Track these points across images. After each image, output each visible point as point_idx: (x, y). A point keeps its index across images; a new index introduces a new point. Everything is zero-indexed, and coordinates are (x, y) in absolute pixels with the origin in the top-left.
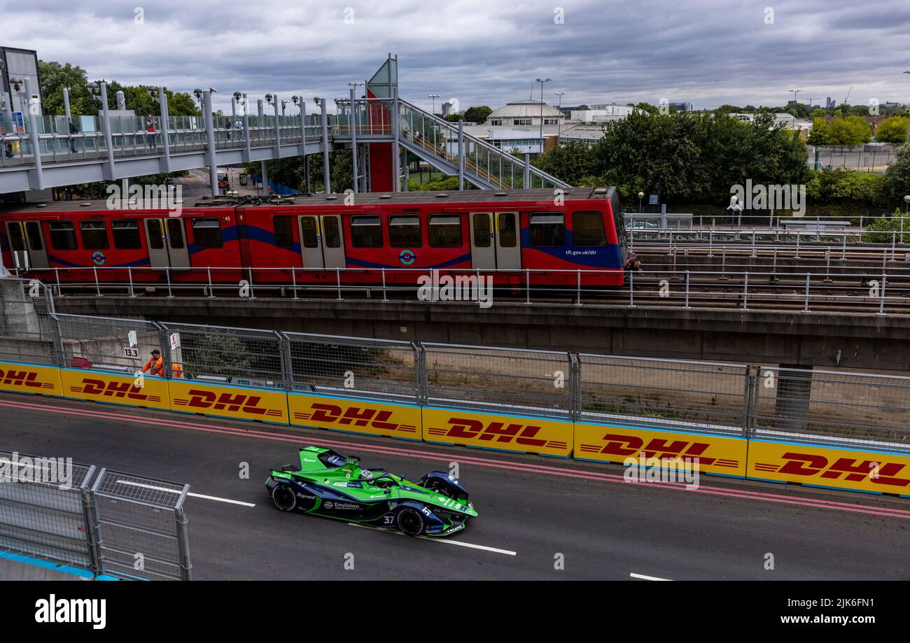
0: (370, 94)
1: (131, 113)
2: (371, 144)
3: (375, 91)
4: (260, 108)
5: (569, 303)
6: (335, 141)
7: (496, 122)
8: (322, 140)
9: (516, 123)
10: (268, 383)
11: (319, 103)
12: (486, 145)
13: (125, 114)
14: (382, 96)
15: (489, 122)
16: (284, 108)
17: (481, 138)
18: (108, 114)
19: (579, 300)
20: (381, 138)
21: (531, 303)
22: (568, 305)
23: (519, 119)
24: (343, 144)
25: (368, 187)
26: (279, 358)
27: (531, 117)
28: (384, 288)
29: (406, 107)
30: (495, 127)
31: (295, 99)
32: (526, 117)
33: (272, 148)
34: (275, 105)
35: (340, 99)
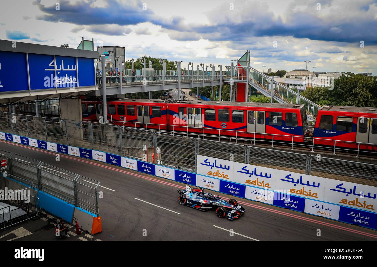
0: (239, 65)
1: (153, 69)
2: (238, 83)
3: (240, 63)
4: (198, 68)
5: (309, 150)
6: (225, 81)
7: (288, 77)
8: (219, 81)
9: (296, 77)
10: (190, 170)
11: (220, 67)
12: (282, 86)
13: (151, 69)
14: (243, 65)
15: (285, 77)
16: (207, 68)
17: (280, 83)
18: (145, 69)
19: (313, 150)
20: (242, 81)
21: (293, 149)
22: (308, 151)
23: (297, 76)
24: (228, 82)
25: (235, 100)
26: (194, 161)
27: (302, 76)
28: (236, 138)
29: (252, 70)
30: (287, 79)
31: (211, 65)
32: (300, 75)
33: (201, 83)
34: (203, 67)
35: (227, 66)
